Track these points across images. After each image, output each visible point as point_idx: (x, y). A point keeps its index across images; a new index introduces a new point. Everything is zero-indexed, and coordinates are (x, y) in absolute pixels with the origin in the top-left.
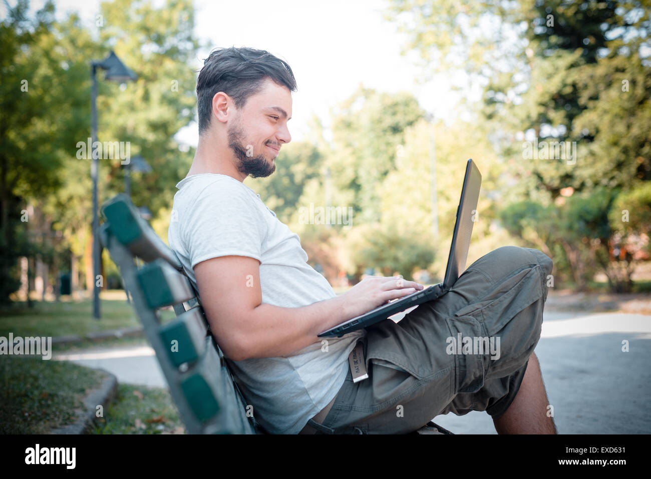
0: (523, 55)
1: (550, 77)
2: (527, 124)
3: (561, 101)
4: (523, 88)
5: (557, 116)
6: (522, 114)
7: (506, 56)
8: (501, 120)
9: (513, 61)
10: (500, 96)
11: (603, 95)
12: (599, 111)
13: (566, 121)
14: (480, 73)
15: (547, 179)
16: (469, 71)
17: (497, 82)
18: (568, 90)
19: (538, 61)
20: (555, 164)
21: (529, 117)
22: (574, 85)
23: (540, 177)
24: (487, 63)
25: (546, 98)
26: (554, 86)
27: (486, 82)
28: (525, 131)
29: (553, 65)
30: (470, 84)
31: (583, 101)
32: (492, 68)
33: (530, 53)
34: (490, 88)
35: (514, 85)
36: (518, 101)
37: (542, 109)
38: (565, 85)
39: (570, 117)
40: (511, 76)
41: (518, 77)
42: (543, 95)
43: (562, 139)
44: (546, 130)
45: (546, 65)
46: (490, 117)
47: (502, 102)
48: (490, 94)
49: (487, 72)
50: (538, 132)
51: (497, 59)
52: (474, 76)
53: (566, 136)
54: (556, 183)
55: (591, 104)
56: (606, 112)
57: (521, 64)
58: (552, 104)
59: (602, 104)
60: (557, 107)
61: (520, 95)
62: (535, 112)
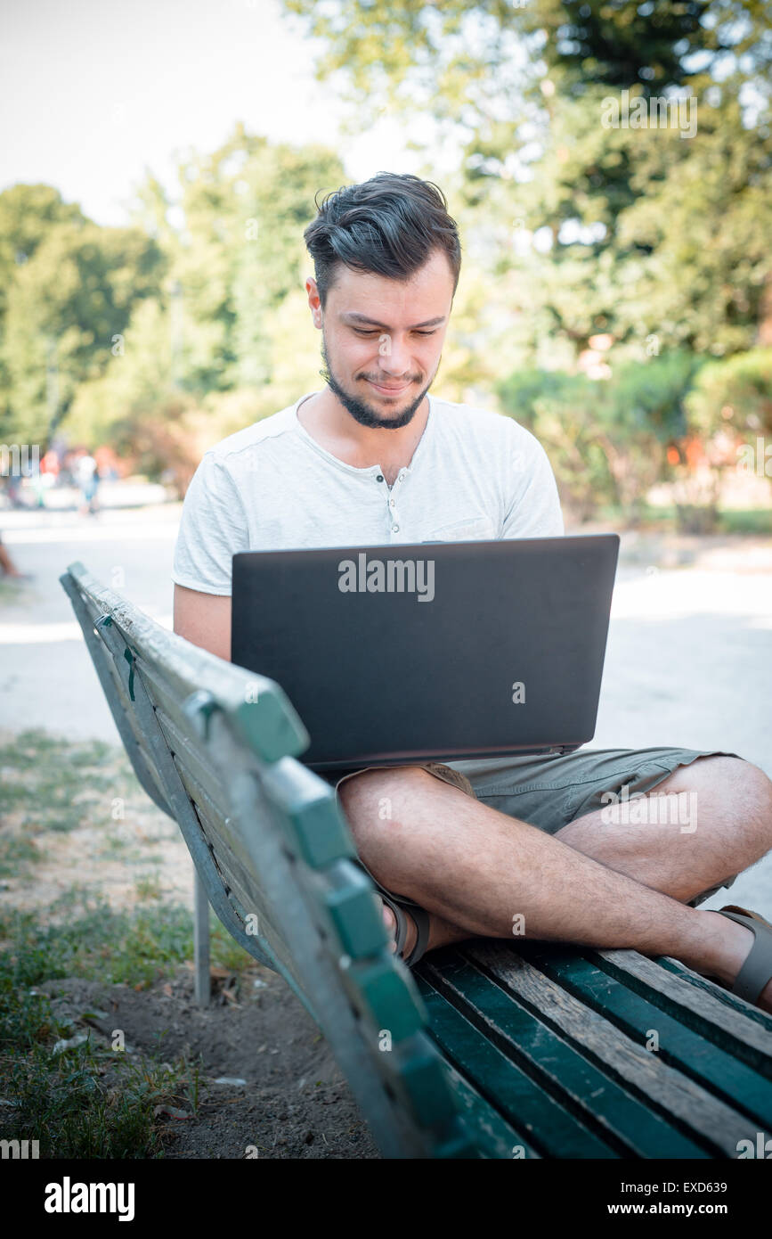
0: (534, 92)
1: (582, 134)
2: (539, 219)
3: (599, 179)
4: (532, 151)
5: (593, 206)
6: (531, 201)
7: (507, 93)
8: (495, 209)
9: (518, 100)
10: (492, 166)
11: (674, 173)
12: (665, 201)
13: (608, 216)
14: (459, 120)
15: (569, 318)
16: (439, 115)
17: (489, 138)
18: (613, 160)
19: (563, 104)
20: (584, 292)
21: (542, 206)
22: (624, 153)
23: (556, 315)
24: (472, 103)
25: (574, 174)
26: (588, 151)
27: (468, 137)
28: (535, 230)
29: (590, 114)
30: (442, 138)
31: (638, 181)
32: (481, 112)
33: (549, 88)
34: (477, 149)
35: (518, 146)
36: (525, 175)
37: (565, 193)
38: (608, 151)
39: (615, 210)
40: (514, 130)
41: (527, 131)
42: (568, 167)
43: (598, 249)
44: (571, 231)
45: (576, 112)
46: (474, 202)
47: (496, 177)
48: (475, 161)
49: (472, 118)
50: (556, 233)
51: (490, 96)
52: (447, 124)
53: (605, 243)
54: (584, 327)
55: (652, 188)
56: (678, 203)
57: (531, 108)
58: (585, 185)
59: (671, 190)
60: (592, 191)
61: (530, 163)
62: (554, 197)
